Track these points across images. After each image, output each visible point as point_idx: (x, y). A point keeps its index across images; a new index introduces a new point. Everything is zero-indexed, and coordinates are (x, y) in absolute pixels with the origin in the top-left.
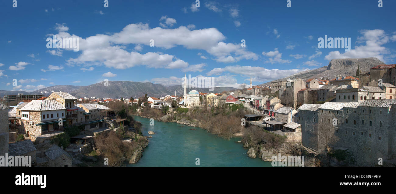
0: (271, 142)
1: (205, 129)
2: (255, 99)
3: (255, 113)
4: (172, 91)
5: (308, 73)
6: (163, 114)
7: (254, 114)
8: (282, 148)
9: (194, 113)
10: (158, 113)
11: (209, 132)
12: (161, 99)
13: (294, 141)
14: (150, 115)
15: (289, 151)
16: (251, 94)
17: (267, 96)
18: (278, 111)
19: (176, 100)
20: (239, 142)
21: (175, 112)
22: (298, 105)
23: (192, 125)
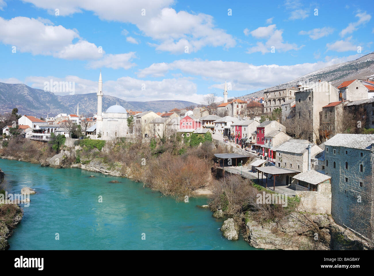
0: (268, 209)
1: (139, 182)
2: (233, 124)
3: (234, 150)
4: (70, 106)
5: (339, 70)
6: (52, 152)
7: (233, 152)
8: (291, 223)
9: (116, 149)
10: (43, 149)
11: (145, 186)
12: (47, 120)
13: (314, 209)
14: (23, 153)
15: (304, 231)
16: (226, 114)
17: (258, 119)
18: (281, 149)
19: (80, 123)
20: (204, 206)
21: (77, 148)
22: (321, 137)
23: (112, 173)
